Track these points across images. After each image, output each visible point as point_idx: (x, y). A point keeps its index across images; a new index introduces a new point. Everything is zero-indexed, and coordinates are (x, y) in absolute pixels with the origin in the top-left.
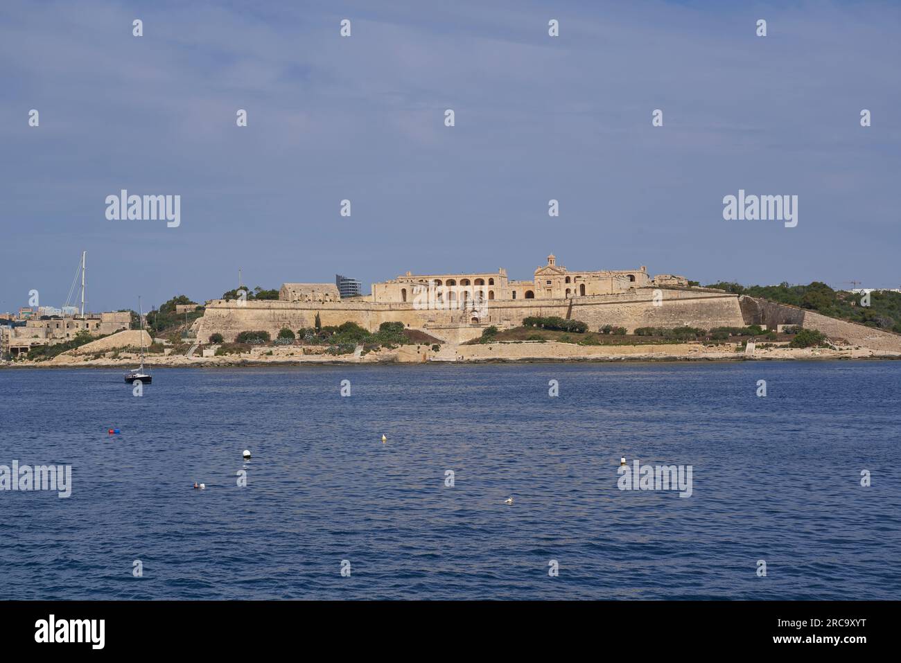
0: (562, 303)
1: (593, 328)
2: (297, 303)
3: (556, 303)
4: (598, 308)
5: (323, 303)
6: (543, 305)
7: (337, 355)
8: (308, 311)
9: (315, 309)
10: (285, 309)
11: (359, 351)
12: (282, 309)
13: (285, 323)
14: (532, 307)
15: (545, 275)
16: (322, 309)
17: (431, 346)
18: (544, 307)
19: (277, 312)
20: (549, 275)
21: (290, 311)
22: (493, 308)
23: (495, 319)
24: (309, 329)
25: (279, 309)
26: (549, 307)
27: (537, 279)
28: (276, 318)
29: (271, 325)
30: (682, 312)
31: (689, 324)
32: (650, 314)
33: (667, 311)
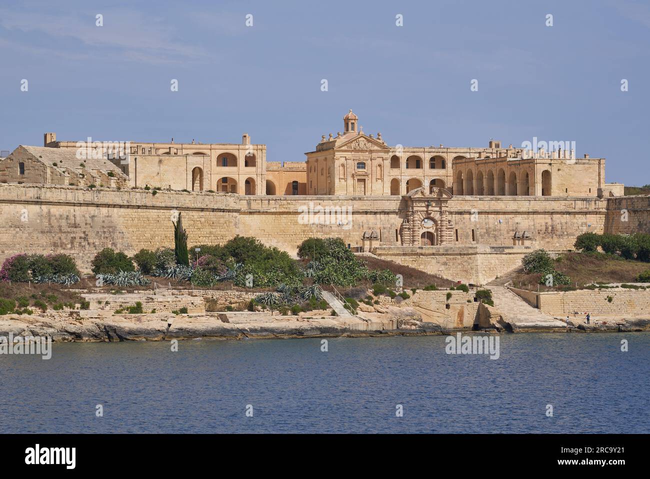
0: (592, 207)
2: (99, 191)
3: (580, 205)
5: (154, 193)
6: (557, 209)
7: (289, 313)
8: (122, 210)
9: (139, 207)
10: (74, 204)
11: (337, 304)
12: (68, 204)
13: (75, 238)
14: (534, 213)
15: (355, 150)
16: (153, 207)
17: (472, 293)
18: (557, 213)
19: (55, 210)
20: (362, 151)
21: (84, 208)
22: (461, 213)
23: (467, 237)
24: (166, 253)
25: (59, 203)
26: (569, 213)
27: (340, 158)
28: (54, 223)
29: (44, 240)
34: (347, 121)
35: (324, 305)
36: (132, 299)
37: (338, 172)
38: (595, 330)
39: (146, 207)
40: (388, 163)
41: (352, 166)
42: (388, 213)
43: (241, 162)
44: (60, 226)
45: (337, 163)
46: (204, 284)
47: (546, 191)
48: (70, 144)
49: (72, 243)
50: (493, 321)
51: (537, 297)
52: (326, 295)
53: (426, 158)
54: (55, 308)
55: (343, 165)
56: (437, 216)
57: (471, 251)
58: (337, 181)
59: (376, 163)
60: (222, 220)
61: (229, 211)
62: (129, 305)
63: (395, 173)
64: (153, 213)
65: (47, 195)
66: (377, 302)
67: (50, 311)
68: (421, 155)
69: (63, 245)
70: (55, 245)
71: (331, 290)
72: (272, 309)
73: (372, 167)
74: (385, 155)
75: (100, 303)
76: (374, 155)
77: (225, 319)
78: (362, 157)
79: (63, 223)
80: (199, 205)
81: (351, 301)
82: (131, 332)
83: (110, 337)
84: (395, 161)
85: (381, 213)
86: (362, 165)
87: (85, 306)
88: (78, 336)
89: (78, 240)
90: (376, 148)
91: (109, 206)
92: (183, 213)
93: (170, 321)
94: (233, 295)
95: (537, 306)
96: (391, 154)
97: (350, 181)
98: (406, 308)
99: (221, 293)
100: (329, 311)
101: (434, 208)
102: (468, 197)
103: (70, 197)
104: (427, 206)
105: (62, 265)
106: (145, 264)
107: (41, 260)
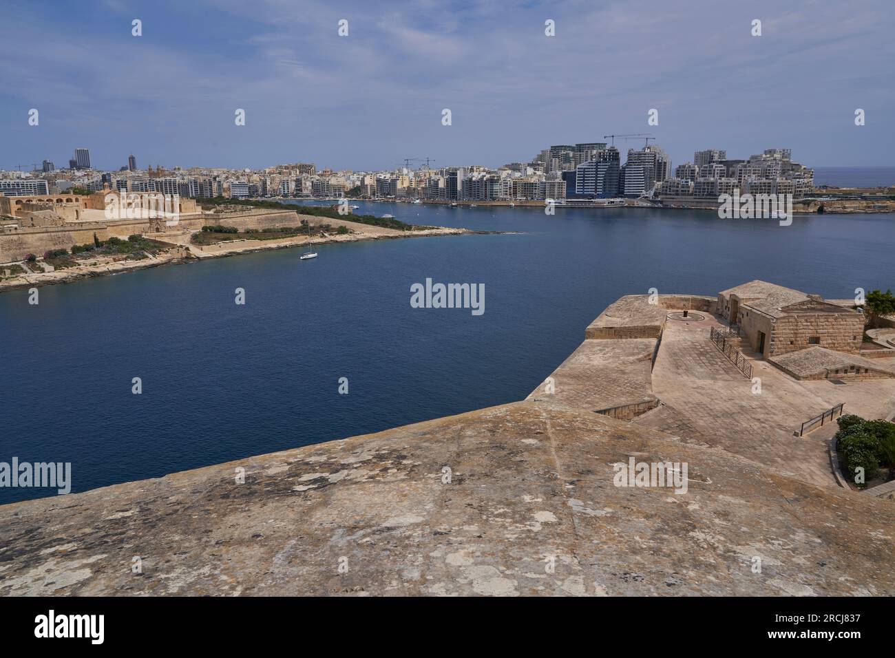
1: (241, 230)
4: (234, 220)
7: (139, 260)
8: (73, 232)
9: (77, 230)
10: (58, 232)
11: (150, 256)
16: (84, 230)
17: (185, 248)
18: (192, 219)
19: (52, 234)
21: (61, 232)
23: (168, 228)
24: (93, 244)
25: (53, 232)
26: (194, 219)
28: (53, 238)
29: (51, 243)
30: (274, 220)
31: (278, 225)
32: (259, 222)
33: (267, 219)
35: (147, 257)
36: (92, 261)
38: (221, 257)
39: (80, 230)
42: (146, 223)
43: (74, 200)
44: (55, 240)
46: (110, 253)
49: (59, 243)
50: (193, 256)
51: (201, 248)
52: (146, 254)
56: (160, 223)
60: (102, 232)
61: (104, 229)
62: (93, 263)
64: (83, 232)
65: (49, 229)
66: (161, 254)
67: (70, 268)
69: (57, 244)
70: (54, 244)
71: (147, 252)
72: (133, 260)
75: (84, 263)
79: (56, 238)
80: (95, 228)
81: (154, 254)
83: (94, 275)
85: (143, 223)
87: (79, 265)
88: (83, 275)
89: (61, 242)
91: (68, 231)
92: (98, 231)
93: (107, 267)
94: (120, 256)
95: (203, 251)
98: (168, 254)
99: (115, 255)
100: (149, 259)
101: (159, 221)
103: (57, 230)
104: (157, 220)
105: (63, 252)
106: (87, 248)
107: (58, 251)
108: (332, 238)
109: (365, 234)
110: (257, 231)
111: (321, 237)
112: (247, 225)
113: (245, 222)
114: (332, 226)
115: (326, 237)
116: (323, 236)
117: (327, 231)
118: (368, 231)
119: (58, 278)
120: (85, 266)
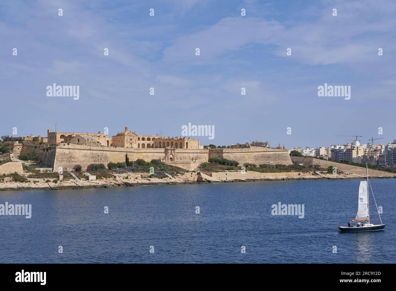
1: (241, 163)
2: (104, 147)
5: (116, 148)
7: (160, 178)
8: (109, 152)
9: (112, 151)
10: (98, 150)
11: (170, 176)
12: (97, 150)
13: (99, 159)
14: (194, 153)
15: (130, 136)
16: (116, 151)
17: (196, 173)
18: (199, 153)
19: (94, 152)
20: (131, 136)
21: (100, 151)
22: (178, 153)
23: (179, 159)
24: (124, 163)
25: (95, 150)
26: (201, 153)
27: (126, 138)
28: (94, 155)
29: (92, 160)
30: (269, 157)
31: (272, 163)
32: (256, 158)
33: (263, 156)
34: (126, 128)
35: (168, 177)
36: (125, 175)
37: (126, 141)
38: (228, 182)
39: (114, 151)
40: (137, 139)
41: (129, 139)
42: (162, 153)
44: (95, 156)
45: (125, 139)
46: (138, 171)
47: (187, 147)
48: (59, 133)
49: (98, 160)
50: (204, 180)
51: (211, 174)
53: (146, 138)
54: (109, 178)
55: (127, 140)
56: (173, 154)
57: (189, 163)
58: (125, 144)
59: (134, 139)
60: (131, 155)
61: (132, 152)
62: (125, 177)
63: (139, 142)
64: (116, 153)
65: (92, 148)
66: (178, 176)
67: (108, 179)
68: (145, 137)
69: (96, 161)
70: (94, 161)
71: (167, 173)
72: (156, 177)
73: (133, 140)
74: (137, 137)
75: (119, 176)
76: (134, 137)
77: (149, 180)
78: (131, 137)
79: (96, 155)
80: (125, 151)
81: (172, 174)
82: (132, 184)
83: (127, 185)
84: (139, 139)
85: (160, 153)
86: (131, 140)
87: (115, 177)
88: (119, 185)
89: (99, 160)
90: (134, 135)
91: (106, 151)
92: (128, 153)
93: (137, 180)
94: (146, 174)
95: (211, 176)
96: (138, 137)
97: (128, 143)
98: (184, 177)
99: (143, 173)
100: (169, 178)
101: (173, 152)
102: (179, 149)
103: (97, 148)
104: (171, 151)
105: (102, 166)
106: (120, 166)
107: (98, 165)
108: (324, 176)
109: (354, 174)
110: (254, 166)
111: (313, 174)
112: (246, 160)
113: (244, 157)
114: (321, 167)
115: (317, 174)
116: (315, 174)
117: (318, 169)
118: (357, 172)
119: (100, 184)
120: (120, 178)
